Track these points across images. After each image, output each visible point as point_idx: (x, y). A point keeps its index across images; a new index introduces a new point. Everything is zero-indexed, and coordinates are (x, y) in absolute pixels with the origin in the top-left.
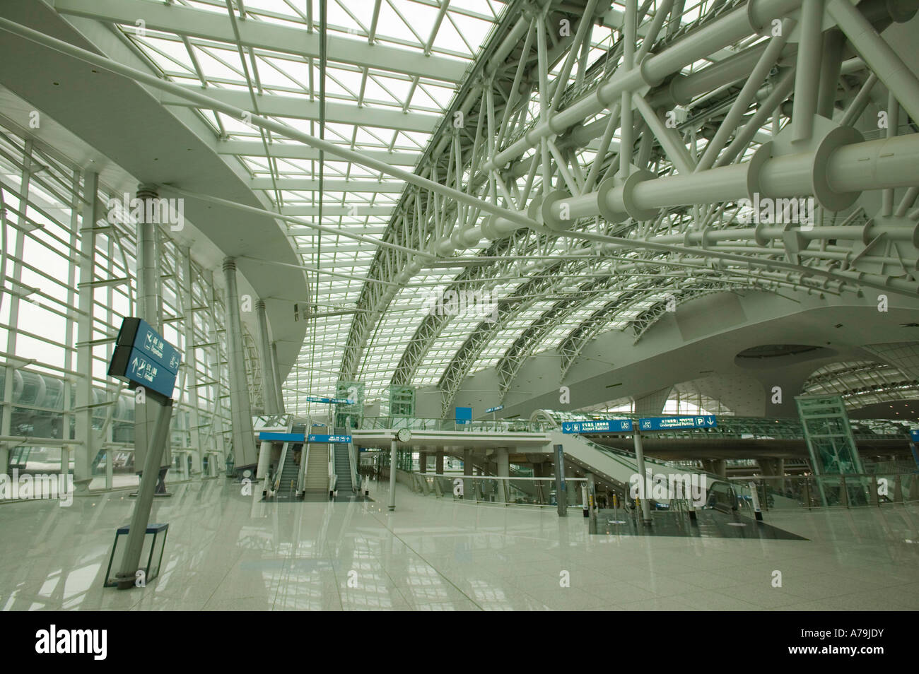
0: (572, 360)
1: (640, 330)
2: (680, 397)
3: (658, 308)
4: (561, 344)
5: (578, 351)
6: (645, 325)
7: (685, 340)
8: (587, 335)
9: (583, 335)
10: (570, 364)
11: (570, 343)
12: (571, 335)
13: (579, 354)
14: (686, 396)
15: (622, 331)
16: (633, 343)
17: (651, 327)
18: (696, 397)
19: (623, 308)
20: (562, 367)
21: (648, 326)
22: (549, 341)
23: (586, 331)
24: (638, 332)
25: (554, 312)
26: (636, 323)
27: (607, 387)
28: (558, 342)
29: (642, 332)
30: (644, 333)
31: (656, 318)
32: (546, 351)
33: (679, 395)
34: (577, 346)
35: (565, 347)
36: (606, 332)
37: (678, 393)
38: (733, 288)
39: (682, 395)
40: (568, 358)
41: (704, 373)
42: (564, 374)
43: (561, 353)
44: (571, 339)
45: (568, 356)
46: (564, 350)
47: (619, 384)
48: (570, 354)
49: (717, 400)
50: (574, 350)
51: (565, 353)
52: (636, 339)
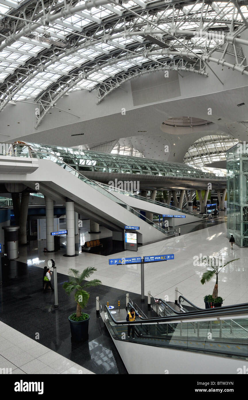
0: (47, 110)
1: (104, 93)
2: (120, 149)
3: (120, 77)
4: (40, 95)
5: (53, 102)
6: (108, 90)
8: (63, 89)
9: (59, 89)
10: (45, 113)
11: (47, 95)
12: (48, 88)
13: (54, 105)
14: (123, 148)
15: (90, 92)
17: (113, 91)
18: (129, 149)
19: (97, 68)
21: (111, 90)
22: (29, 91)
23: (62, 86)
24: (102, 94)
25: (52, 52)
26: (102, 87)
27: (72, 135)
28: (36, 93)
29: (106, 94)
30: (106, 96)
31: (118, 85)
32: (25, 100)
33: (119, 147)
34: (53, 99)
35: (42, 98)
36: (77, 90)
38: (179, 68)
39: (121, 147)
40: (44, 108)
41: (141, 132)
42: (39, 121)
43: (38, 103)
44: (49, 92)
45: (44, 106)
46: (41, 101)
47: (82, 134)
48: (46, 105)
49: (141, 153)
50: (50, 102)
51: (42, 103)
52: (100, 100)
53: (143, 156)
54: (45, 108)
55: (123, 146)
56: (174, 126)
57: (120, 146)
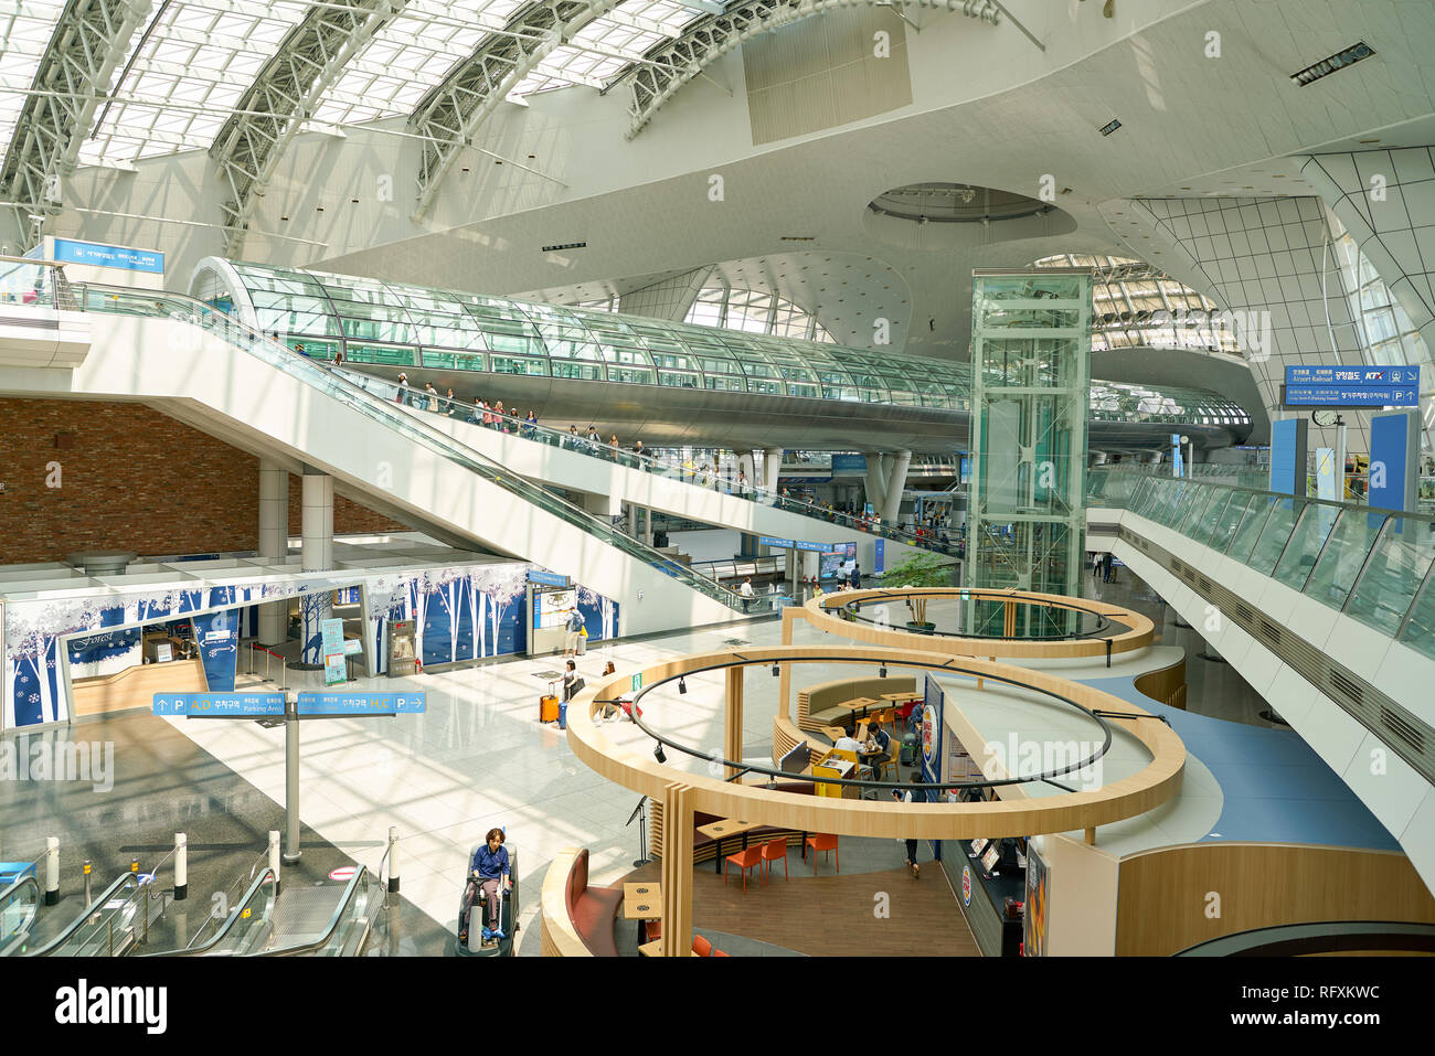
0: (449, 158)
1: (650, 98)
2: (731, 302)
4: (424, 105)
5: (465, 130)
6: (664, 84)
7: (757, 140)
10: (443, 167)
11: (447, 105)
12: (449, 78)
13: (469, 142)
14: (743, 298)
15: (603, 93)
16: (628, 130)
17: (680, 90)
18: (767, 303)
20: (422, 177)
21: (672, 86)
22: (381, 90)
24: (644, 104)
26: (642, 74)
27: (544, 250)
29: (655, 102)
30: (659, 109)
31: (695, 67)
32: (377, 121)
33: (728, 296)
34: (465, 118)
35: (434, 116)
37: (728, 288)
39: (735, 295)
40: (439, 152)
41: (792, 241)
42: (425, 198)
43: (420, 133)
44: (451, 93)
45: (439, 144)
46: (430, 126)
47: (579, 245)
48: (446, 141)
49: (811, 315)
50: (458, 128)
51: (433, 133)
52: (636, 124)
53: (818, 326)
54: (442, 150)
55: (744, 291)
56: (920, 219)
57: (732, 292)
